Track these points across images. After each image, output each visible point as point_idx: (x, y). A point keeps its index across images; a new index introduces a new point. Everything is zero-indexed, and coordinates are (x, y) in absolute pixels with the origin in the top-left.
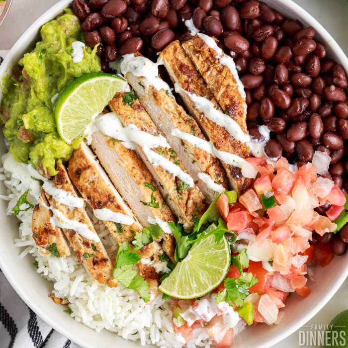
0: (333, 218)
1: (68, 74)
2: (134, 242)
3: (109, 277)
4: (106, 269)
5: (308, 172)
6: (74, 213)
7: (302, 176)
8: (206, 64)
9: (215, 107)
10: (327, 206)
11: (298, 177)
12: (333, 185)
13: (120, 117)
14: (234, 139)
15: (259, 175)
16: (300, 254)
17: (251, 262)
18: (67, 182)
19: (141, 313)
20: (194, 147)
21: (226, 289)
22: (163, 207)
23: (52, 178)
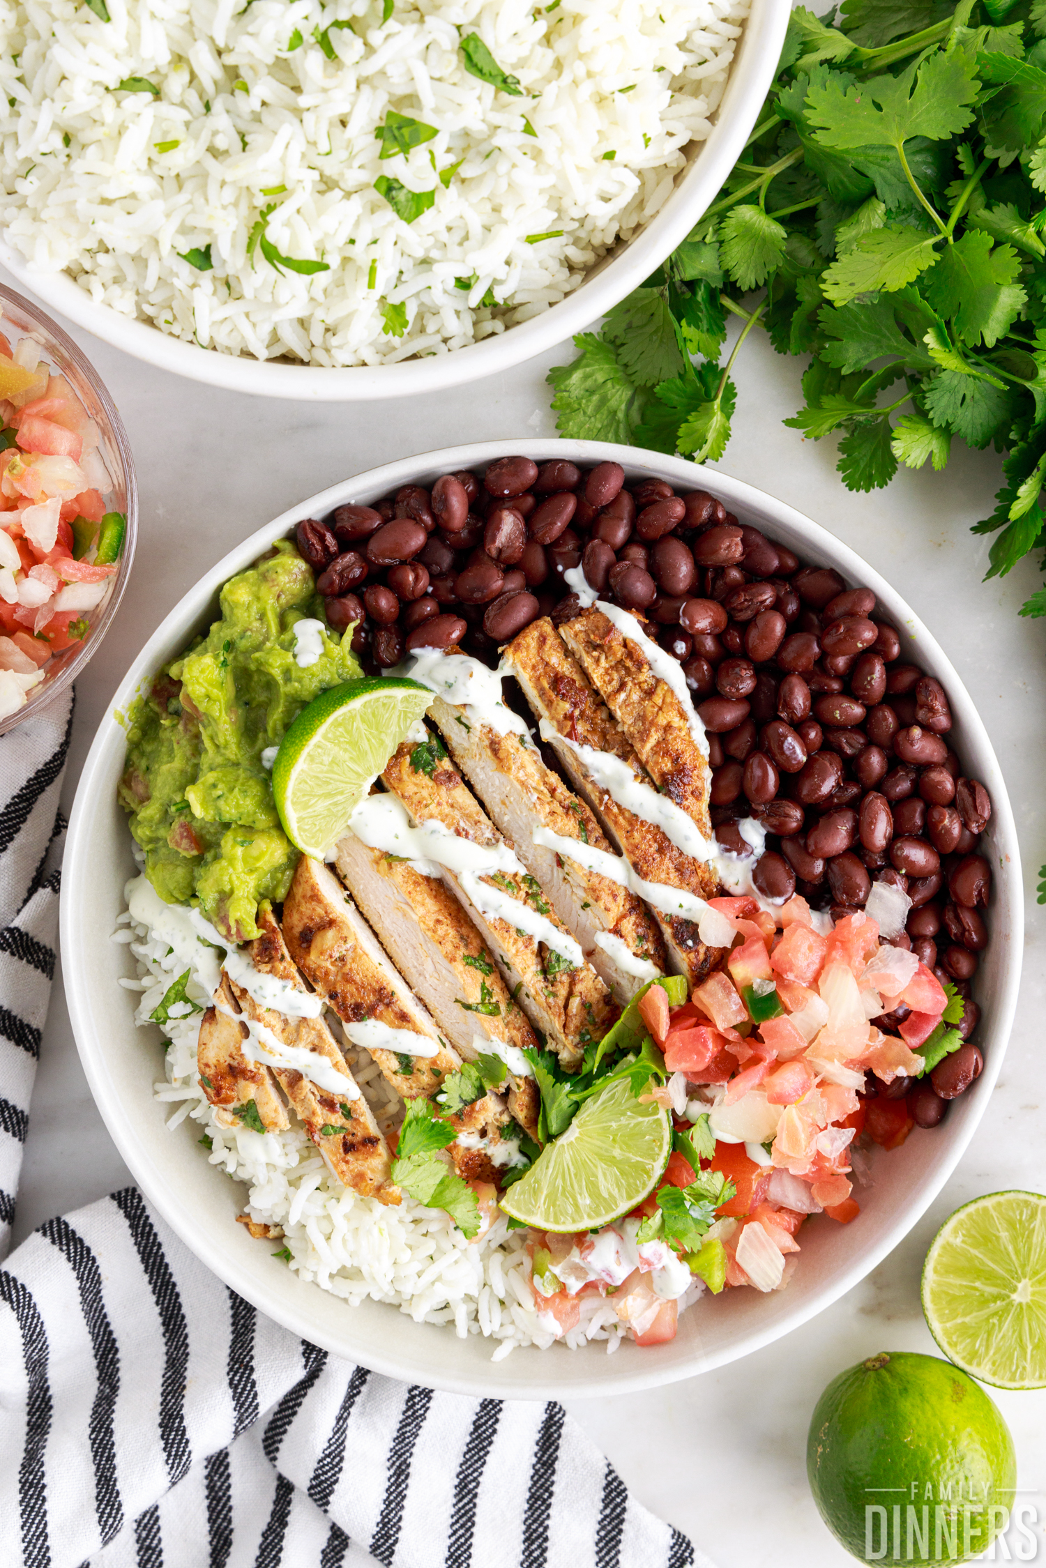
0: (915, 1041)
1: (286, 695)
2: (441, 1098)
3: (381, 1180)
4: (374, 1163)
5: (859, 934)
6: (298, 1031)
7: (842, 942)
8: (616, 676)
9: (636, 776)
10: (901, 1012)
11: (833, 943)
12: (917, 965)
13: (404, 803)
14: (681, 854)
15: (739, 940)
16: (837, 1124)
17: (720, 1145)
18: (283, 958)
19: (456, 1262)
20: (587, 872)
21: (660, 1211)
22: (509, 1012)
23: (245, 946)
